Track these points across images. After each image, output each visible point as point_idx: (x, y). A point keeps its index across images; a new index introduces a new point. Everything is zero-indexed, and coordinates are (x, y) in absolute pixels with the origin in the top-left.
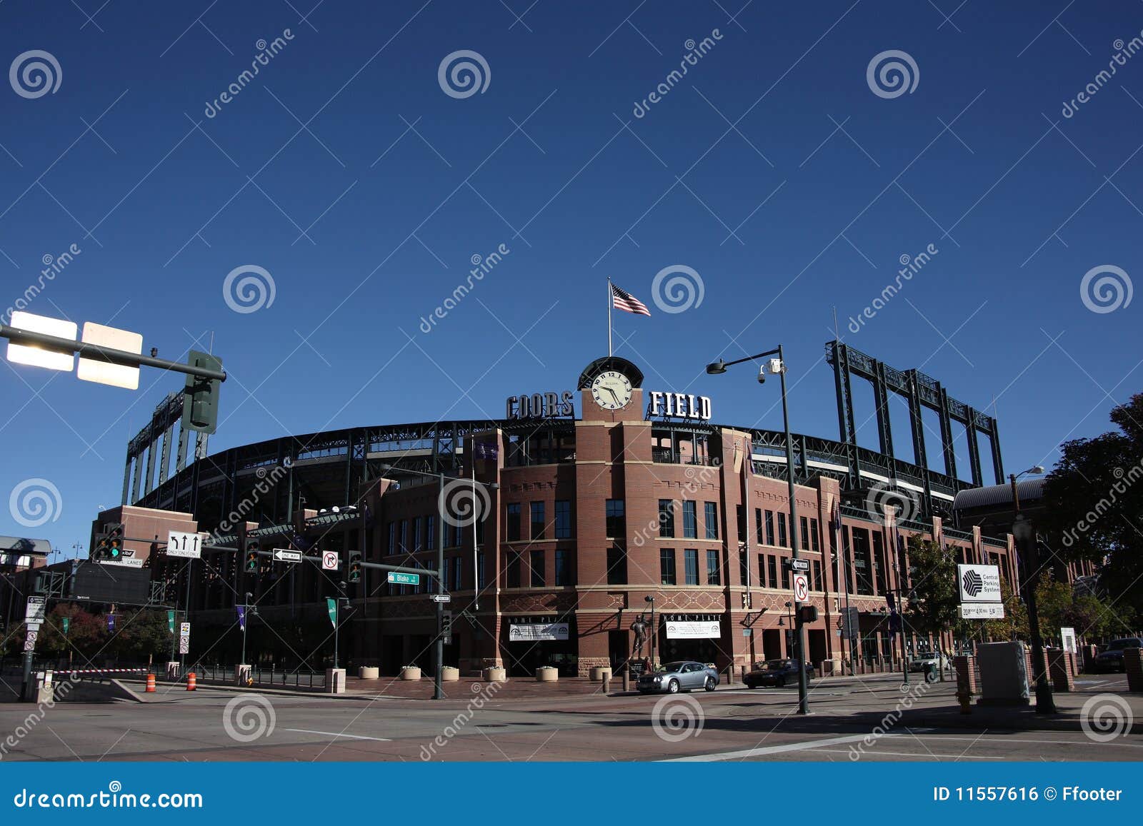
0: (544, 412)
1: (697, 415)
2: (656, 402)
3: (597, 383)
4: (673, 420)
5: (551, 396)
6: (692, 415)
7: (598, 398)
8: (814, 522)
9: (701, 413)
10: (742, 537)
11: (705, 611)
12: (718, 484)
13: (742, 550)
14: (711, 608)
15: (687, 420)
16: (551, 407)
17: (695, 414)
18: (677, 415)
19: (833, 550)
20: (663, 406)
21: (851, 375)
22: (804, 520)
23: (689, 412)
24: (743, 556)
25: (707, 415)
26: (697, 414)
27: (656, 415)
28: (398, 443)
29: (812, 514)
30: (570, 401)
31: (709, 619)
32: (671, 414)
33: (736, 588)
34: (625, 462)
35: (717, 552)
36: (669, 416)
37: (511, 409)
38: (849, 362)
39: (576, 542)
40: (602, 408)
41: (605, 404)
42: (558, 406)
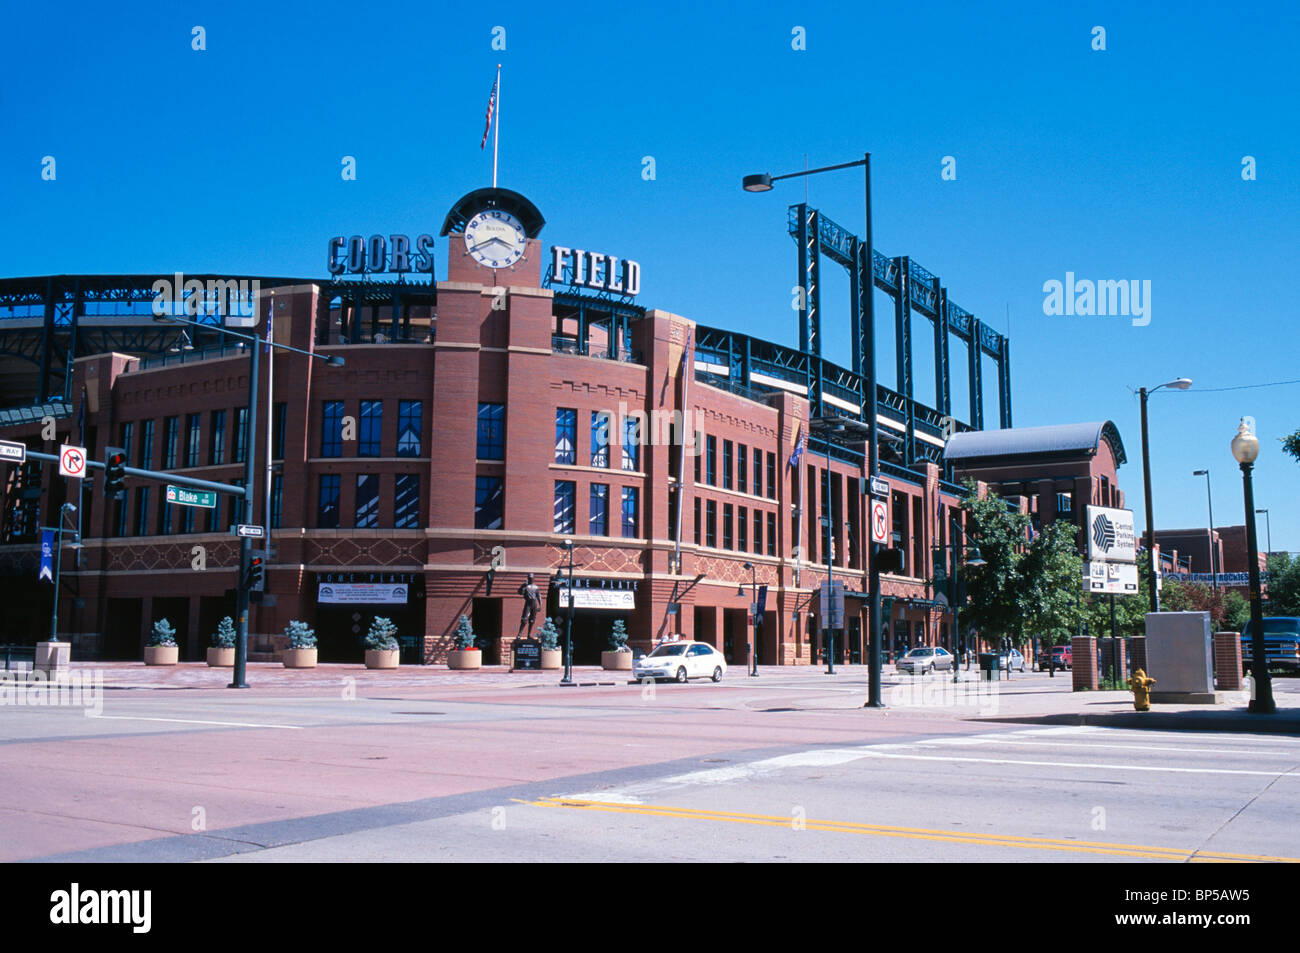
0: (387, 264)
1: (620, 288)
2: (560, 262)
3: (473, 226)
4: (584, 292)
5: (400, 241)
6: (612, 286)
7: (473, 249)
8: (771, 456)
9: (626, 285)
10: (674, 470)
11: (615, 574)
12: (643, 392)
13: (672, 490)
14: (624, 570)
15: (604, 293)
16: (400, 258)
17: (616, 285)
18: (591, 283)
19: (795, 499)
20: (571, 270)
21: (822, 257)
22: (758, 453)
23: (608, 281)
24: (674, 498)
25: (634, 289)
26: (620, 285)
27: (559, 282)
28: (129, 305)
29: (769, 445)
30: (429, 249)
31: (620, 586)
32: (582, 282)
33: (660, 540)
34: (510, 348)
35: (636, 490)
36: (579, 285)
37: (335, 256)
38: (820, 237)
39: (430, 463)
40: (479, 266)
41: (484, 258)
42: (410, 257)
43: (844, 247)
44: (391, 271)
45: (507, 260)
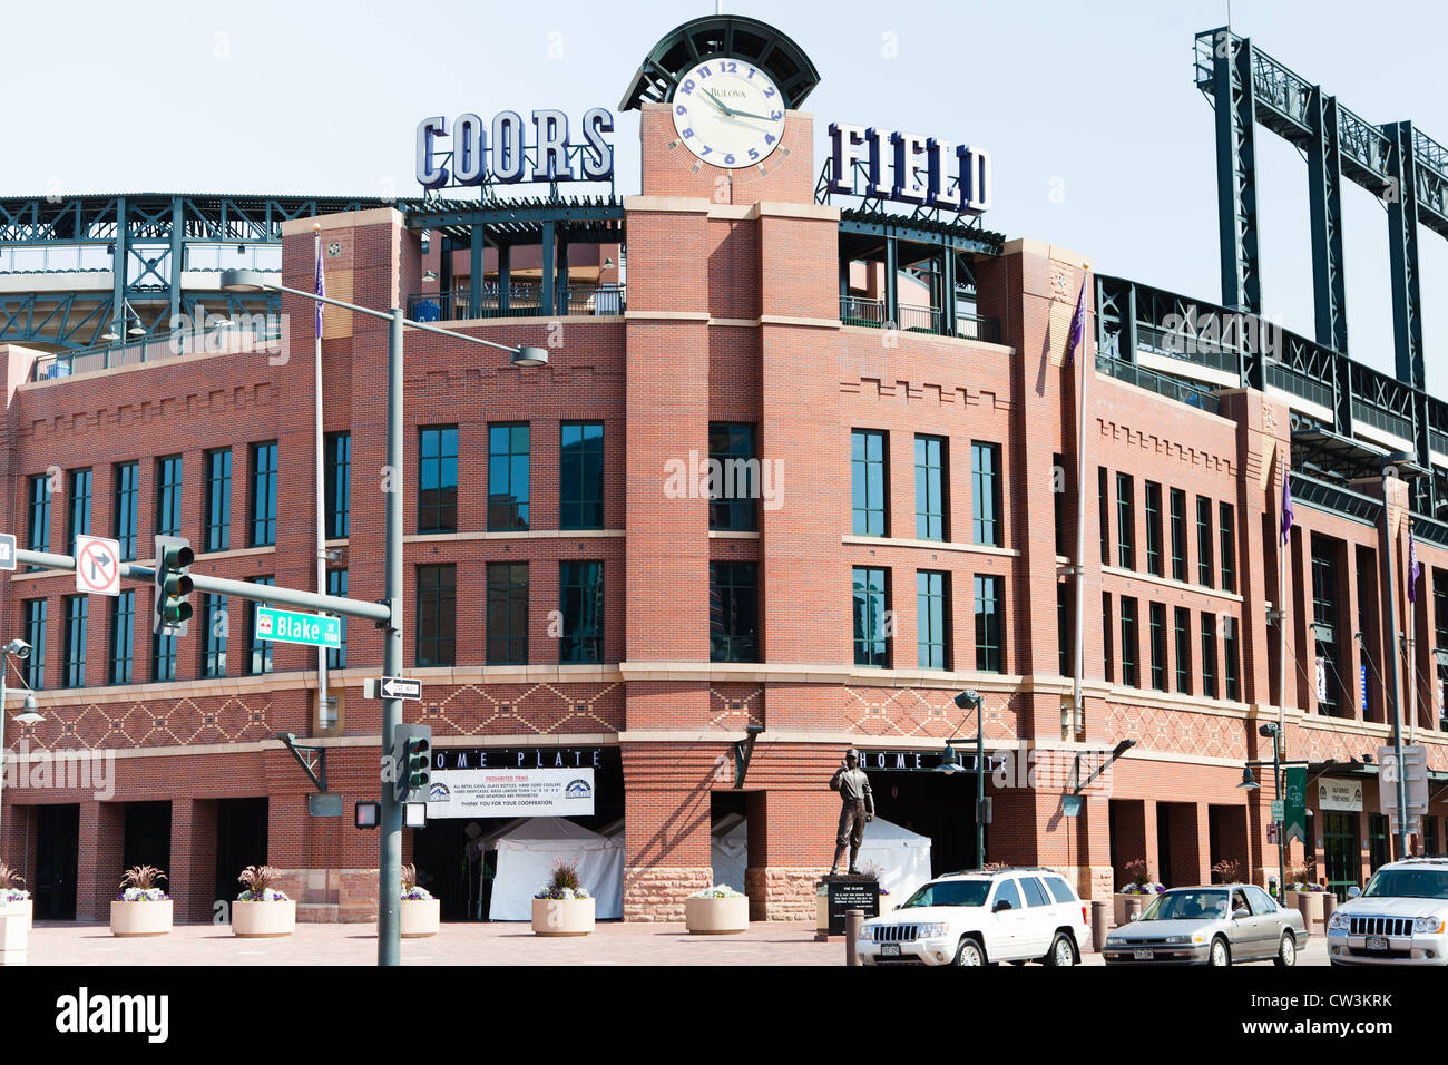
1: (956, 199)
2: (848, 151)
3: (687, 90)
4: (892, 208)
5: (551, 121)
6: (942, 197)
7: (689, 133)
8: (1226, 509)
9: (966, 194)
10: (1066, 541)
12: (1005, 394)
13: (1062, 579)
15: (926, 210)
16: (551, 152)
17: (950, 194)
18: (905, 192)
19: (1272, 592)
20: (867, 168)
22: (1204, 503)
23: (934, 185)
24: (1067, 595)
25: (982, 200)
26: (957, 193)
27: (846, 191)
29: (1222, 490)
30: (605, 135)
32: (889, 190)
33: (1046, 673)
34: (765, 318)
35: (999, 581)
36: (882, 196)
37: (429, 154)
38: (1253, 92)
39: (623, 540)
40: (699, 164)
41: (708, 150)
42: (571, 151)
43: (1296, 111)
44: (537, 179)
45: (750, 153)
